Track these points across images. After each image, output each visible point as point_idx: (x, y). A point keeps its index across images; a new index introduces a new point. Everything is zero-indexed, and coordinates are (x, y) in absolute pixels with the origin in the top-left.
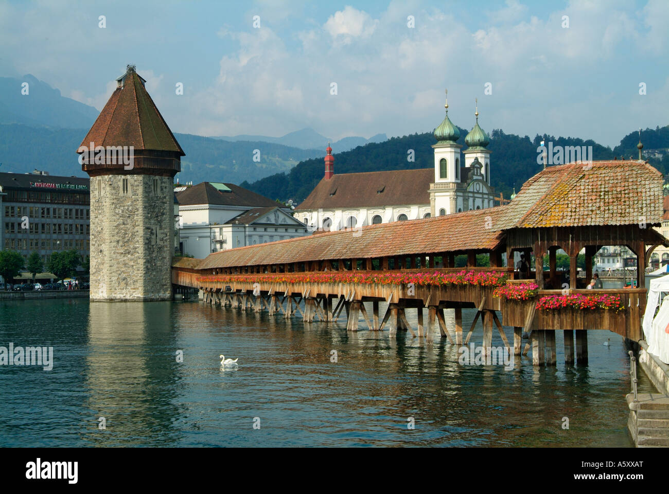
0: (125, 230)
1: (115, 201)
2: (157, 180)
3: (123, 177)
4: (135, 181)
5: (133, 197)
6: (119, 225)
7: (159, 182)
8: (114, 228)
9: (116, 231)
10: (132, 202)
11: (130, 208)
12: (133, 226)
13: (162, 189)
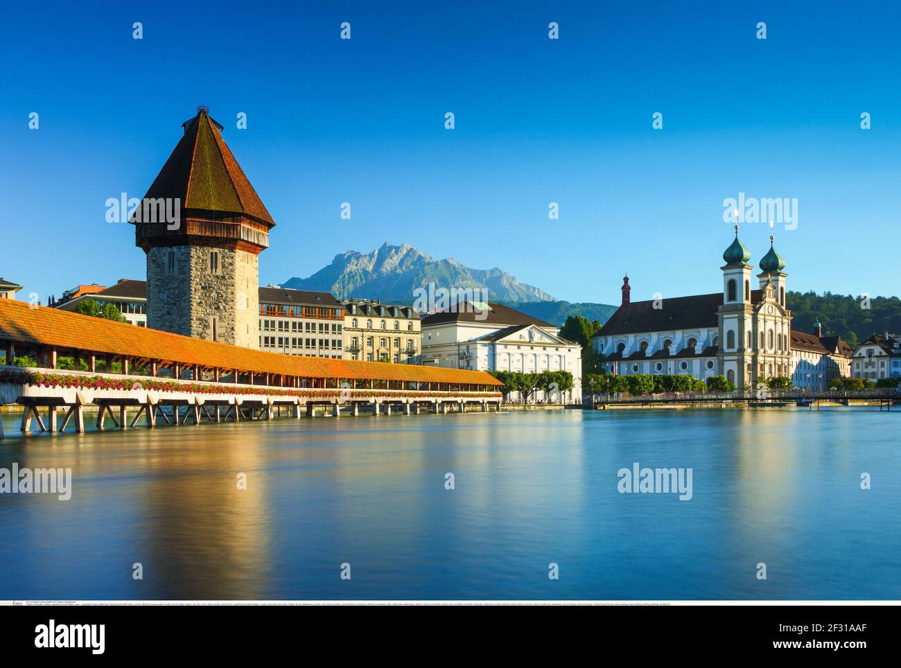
0: (170, 322)
1: (159, 283)
2: (216, 253)
3: (169, 250)
4: (183, 254)
5: (180, 276)
6: (163, 315)
7: (220, 256)
8: (158, 319)
9: (161, 323)
10: (179, 284)
11: (176, 292)
12: (180, 315)
13: (223, 267)
